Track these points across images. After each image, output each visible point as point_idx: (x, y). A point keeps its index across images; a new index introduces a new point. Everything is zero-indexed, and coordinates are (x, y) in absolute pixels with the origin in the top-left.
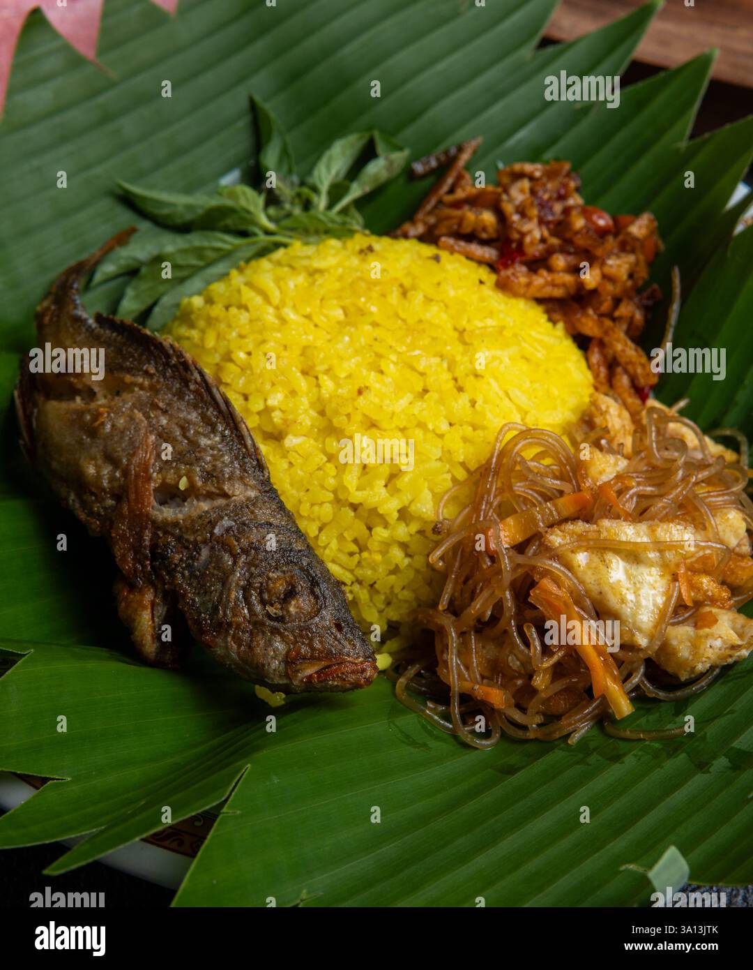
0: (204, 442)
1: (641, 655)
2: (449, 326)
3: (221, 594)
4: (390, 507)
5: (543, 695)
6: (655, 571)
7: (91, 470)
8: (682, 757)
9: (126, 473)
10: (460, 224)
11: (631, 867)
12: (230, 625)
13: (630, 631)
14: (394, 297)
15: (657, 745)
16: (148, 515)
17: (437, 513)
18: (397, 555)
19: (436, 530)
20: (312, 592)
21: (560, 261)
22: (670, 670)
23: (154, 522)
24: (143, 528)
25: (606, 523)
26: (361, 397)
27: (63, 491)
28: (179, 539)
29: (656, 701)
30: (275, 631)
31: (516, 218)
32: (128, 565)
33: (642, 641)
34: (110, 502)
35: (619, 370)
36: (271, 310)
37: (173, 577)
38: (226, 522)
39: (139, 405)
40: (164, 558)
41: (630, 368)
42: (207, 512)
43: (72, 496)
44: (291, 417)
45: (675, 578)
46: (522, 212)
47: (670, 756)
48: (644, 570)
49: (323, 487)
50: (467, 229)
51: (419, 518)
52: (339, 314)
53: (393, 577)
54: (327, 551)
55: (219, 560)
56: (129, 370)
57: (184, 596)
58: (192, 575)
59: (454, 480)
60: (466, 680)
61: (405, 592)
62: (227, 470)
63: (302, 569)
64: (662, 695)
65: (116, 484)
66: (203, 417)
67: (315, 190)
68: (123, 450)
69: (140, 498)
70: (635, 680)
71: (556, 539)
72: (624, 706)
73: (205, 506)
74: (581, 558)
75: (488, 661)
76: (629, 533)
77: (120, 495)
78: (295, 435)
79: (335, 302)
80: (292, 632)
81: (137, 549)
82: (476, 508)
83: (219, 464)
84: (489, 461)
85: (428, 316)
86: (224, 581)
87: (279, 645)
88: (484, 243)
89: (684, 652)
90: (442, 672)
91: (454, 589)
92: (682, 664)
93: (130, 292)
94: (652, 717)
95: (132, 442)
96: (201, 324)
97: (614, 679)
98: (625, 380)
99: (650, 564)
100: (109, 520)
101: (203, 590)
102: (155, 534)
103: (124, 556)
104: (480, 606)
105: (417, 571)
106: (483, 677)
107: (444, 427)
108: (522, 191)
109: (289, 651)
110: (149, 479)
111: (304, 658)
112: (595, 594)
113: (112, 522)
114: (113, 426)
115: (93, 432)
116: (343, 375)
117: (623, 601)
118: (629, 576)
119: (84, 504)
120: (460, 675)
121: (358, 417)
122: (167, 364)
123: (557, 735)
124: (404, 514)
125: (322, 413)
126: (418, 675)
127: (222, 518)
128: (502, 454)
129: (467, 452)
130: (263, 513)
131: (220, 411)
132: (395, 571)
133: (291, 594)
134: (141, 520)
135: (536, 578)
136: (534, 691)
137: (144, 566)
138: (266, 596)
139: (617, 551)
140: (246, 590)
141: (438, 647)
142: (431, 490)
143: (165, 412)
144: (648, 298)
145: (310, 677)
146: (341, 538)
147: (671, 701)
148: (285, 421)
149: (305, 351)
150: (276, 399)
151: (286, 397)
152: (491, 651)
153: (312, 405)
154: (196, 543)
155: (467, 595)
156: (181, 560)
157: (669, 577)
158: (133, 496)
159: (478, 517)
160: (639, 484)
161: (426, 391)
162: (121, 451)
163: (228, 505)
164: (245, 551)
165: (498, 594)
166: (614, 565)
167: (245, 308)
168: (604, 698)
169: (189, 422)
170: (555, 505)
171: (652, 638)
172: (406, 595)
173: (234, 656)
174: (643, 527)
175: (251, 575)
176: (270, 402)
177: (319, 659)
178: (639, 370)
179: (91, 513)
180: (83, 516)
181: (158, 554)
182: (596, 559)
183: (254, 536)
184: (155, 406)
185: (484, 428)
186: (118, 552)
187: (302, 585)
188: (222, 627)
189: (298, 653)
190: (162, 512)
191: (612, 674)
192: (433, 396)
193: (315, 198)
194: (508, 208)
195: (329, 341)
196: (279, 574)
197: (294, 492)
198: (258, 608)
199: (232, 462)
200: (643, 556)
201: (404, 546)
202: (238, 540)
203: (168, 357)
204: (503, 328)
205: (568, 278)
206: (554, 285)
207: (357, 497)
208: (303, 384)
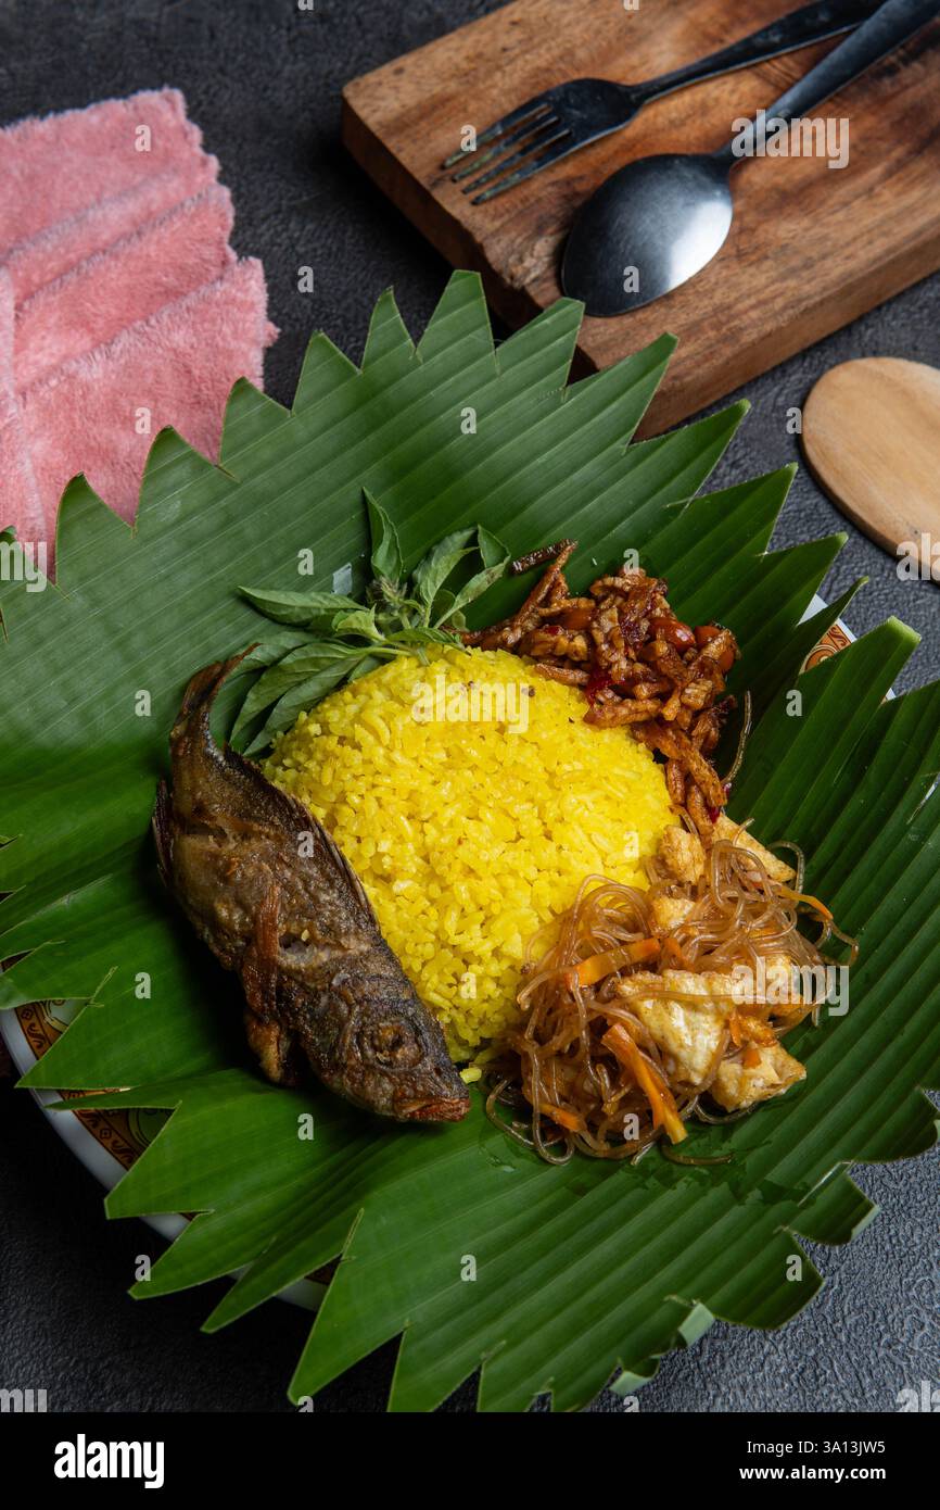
0: (324, 897)
1: (696, 1091)
2: (540, 769)
3: (338, 1039)
4: (485, 948)
5: (612, 1120)
6: (710, 1018)
7: (224, 914)
8: (725, 1186)
9: (255, 920)
10: (554, 648)
11: (674, 1298)
12: (345, 1066)
13: (686, 1071)
14: (492, 739)
15: (704, 1171)
16: (274, 960)
17: (525, 954)
18: (490, 987)
19: (524, 971)
20: (416, 1041)
21: (643, 690)
22: (719, 1102)
23: (279, 967)
24: (270, 972)
25: (670, 973)
26: (461, 847)
27: (199, 924)
28: (302, 985)
29: (707, 1124)
30: (384, 1074)
31: (604, 647)
32: (257, 1001)
33: (697, 1080)
34: (241, 943)
35: (694, 788)
36: (382, 751)
37: (296, 1019)
38: (343, 975)
39: (265, 856)
40: (289, 1001)
41: (703, 787)
42: (326, 963)
43: (207, 932)
44: (399, 864)
45: (727, 1025)
46: (610, 642)
47: (713, 1185)
48: (701, 1017)
49: (426, 929)
50: (560, 652)
51: (509, 957)
52: (442, 756)
53: (486, 1006)
54: (429, 985)
55: (336, 1009)
56: (256, 819)
57: (306, 1036)
58: (313, 1018)
59: (541, 921)
60: (546, 1101)
61: (496, 1016)
62: (343, 926)
63: (407, 1019)
64: (711, 1119)
65: (246, 929)
66: (322, 871)
67: (421, 601)
68: (253, 898)
69: (267, 945)
70: (689, 1109)
71: (628, 988)
72: (679, 1132)
73: (324, 956)
74: (648, 1004)
75: (567, 1083)
76: (691, 984)
77: (250, 939)
78: (403, 880)
79: (439, 744)
80: (399, 1076)
81: (264, 990)
82: (559, 952)
83: (336, 919)
84: (573, 907)
85: (521, 760)
86: (341, 1025)
87: (387, 1086)
88: (576, 666)
89: (732, 1090)
90: (526, 1092)
91: (539, 1021)
92: (729, 1100)
93: (251, 696)
94: (703, 1141)
95: (260, 892)
96: (319, 756)
97: (672, 1111)
98: (698, 798)
99: (705, 1012)
100: (241, 958)
101: (322, 1031)
102: (280, 977)
103: (253, 995)
104: (559, 1042)
105: (507, 999)
106: (563, 1099)
107: (533, 874)
108: (611, 620)
109: (395, 1092)
110: (275, 928)
111: (409, 1098)
112: (658, 1037)
113: (242, 963)
114: (243, 875)
115: (226, 880)
116: (445, 824)
117: (681, 1046)
118: (688, 1023)
119: (217, 941)
120: (541, 1093)
121: (458, 867)
122: (290, 817)
123: (622, 1156)
124: (496, 953)
125: (426, 859)
126: (506, 1089)
127: (338, 971)
128: (584, 903)
129: (554, 896)
130: (374, 967)
131: (337, 867)
132: (488, 1000)
133: (398, 1043)
134: (268, 965)
135: (609, 1023)
136: (604, 1116)
137: (270, 1005)
138: (377, 1043)
139: (678, 1001)
140: (359, 1036)
141: (523, 1069)
142: (521, 933)
143: (289, 866)
144: (724, 708)
145: (413, 1114)
146: (441, 973)
147: (719, 1125)
148: (394, 868)
149: (412, 796)
150: (384, 846)
151: (394, 843)
152: (569, 1074)
153: (418, 850)
154: (316, 991)
155: (549, 1026)
156: (303, 1004)
157: (722, 1023)
158: (261, 942)
159: (560, 962)
160: (701, 932)
161: (519, 837)
162: (250, 898)
163: (344, 958)
164: (359, 1003)
165: (576, 1034)
166: (675, 1014)
167: (357, 747)
168: (662, 1127)
169: (311, 877)
170: (627, 952)
171: (705, 1077)
172: (498, 1018)
173: (348, 1090)
174: (701, 979)
175: (364, 1024)
176: (380, 850)
177: (421, 1099)
178: (711, 792)
179: (223, 950)
180: (216, 951)
181: (282, 994)
182: (660, 1006)
183: (367, 987)
184: (281, 860)
185: (569, 873)
186: (249, 988)
187: (408, 1034)
188: (338, 1067)
189: (403, 1094)
190: (286, 959)
191: (670, 1107)
192: (524, 843)
193: (422, 609)
194: (599, 637)
195: (435, 783)
196: (388, 1024)
197: (401, 933)
198: (370, 1053)
199: (347, 919)
200: (700, 1006)
201: (497, 980)
202: (353, 992)
203: (291, 811)
204: (588, 773)
205: (651, 706)
206: (637, 712)
207: (455, 940)
208: (408, 828)
